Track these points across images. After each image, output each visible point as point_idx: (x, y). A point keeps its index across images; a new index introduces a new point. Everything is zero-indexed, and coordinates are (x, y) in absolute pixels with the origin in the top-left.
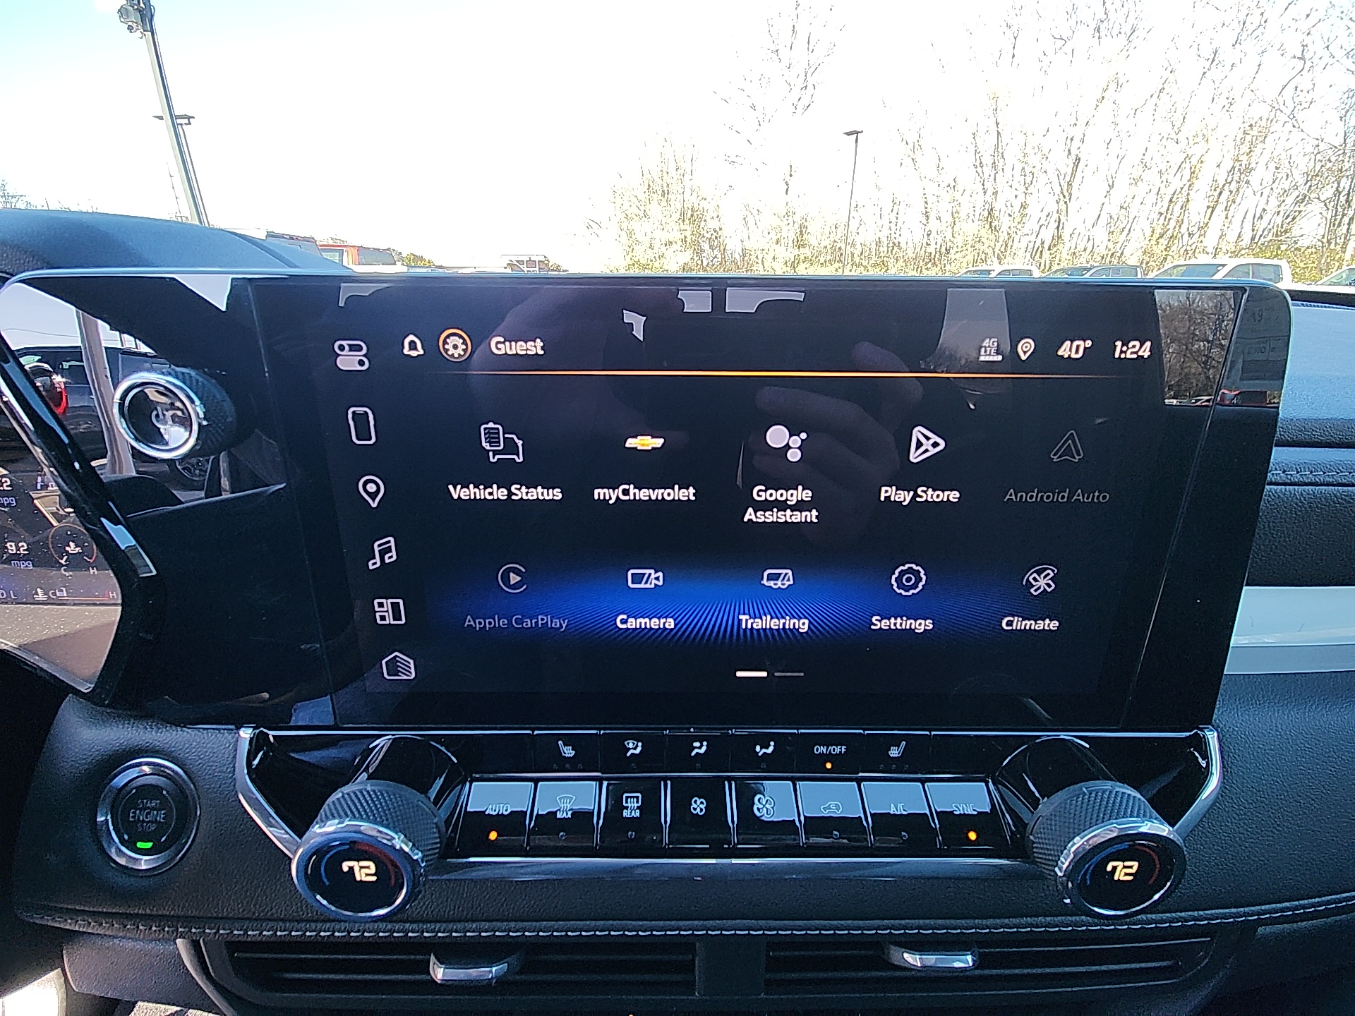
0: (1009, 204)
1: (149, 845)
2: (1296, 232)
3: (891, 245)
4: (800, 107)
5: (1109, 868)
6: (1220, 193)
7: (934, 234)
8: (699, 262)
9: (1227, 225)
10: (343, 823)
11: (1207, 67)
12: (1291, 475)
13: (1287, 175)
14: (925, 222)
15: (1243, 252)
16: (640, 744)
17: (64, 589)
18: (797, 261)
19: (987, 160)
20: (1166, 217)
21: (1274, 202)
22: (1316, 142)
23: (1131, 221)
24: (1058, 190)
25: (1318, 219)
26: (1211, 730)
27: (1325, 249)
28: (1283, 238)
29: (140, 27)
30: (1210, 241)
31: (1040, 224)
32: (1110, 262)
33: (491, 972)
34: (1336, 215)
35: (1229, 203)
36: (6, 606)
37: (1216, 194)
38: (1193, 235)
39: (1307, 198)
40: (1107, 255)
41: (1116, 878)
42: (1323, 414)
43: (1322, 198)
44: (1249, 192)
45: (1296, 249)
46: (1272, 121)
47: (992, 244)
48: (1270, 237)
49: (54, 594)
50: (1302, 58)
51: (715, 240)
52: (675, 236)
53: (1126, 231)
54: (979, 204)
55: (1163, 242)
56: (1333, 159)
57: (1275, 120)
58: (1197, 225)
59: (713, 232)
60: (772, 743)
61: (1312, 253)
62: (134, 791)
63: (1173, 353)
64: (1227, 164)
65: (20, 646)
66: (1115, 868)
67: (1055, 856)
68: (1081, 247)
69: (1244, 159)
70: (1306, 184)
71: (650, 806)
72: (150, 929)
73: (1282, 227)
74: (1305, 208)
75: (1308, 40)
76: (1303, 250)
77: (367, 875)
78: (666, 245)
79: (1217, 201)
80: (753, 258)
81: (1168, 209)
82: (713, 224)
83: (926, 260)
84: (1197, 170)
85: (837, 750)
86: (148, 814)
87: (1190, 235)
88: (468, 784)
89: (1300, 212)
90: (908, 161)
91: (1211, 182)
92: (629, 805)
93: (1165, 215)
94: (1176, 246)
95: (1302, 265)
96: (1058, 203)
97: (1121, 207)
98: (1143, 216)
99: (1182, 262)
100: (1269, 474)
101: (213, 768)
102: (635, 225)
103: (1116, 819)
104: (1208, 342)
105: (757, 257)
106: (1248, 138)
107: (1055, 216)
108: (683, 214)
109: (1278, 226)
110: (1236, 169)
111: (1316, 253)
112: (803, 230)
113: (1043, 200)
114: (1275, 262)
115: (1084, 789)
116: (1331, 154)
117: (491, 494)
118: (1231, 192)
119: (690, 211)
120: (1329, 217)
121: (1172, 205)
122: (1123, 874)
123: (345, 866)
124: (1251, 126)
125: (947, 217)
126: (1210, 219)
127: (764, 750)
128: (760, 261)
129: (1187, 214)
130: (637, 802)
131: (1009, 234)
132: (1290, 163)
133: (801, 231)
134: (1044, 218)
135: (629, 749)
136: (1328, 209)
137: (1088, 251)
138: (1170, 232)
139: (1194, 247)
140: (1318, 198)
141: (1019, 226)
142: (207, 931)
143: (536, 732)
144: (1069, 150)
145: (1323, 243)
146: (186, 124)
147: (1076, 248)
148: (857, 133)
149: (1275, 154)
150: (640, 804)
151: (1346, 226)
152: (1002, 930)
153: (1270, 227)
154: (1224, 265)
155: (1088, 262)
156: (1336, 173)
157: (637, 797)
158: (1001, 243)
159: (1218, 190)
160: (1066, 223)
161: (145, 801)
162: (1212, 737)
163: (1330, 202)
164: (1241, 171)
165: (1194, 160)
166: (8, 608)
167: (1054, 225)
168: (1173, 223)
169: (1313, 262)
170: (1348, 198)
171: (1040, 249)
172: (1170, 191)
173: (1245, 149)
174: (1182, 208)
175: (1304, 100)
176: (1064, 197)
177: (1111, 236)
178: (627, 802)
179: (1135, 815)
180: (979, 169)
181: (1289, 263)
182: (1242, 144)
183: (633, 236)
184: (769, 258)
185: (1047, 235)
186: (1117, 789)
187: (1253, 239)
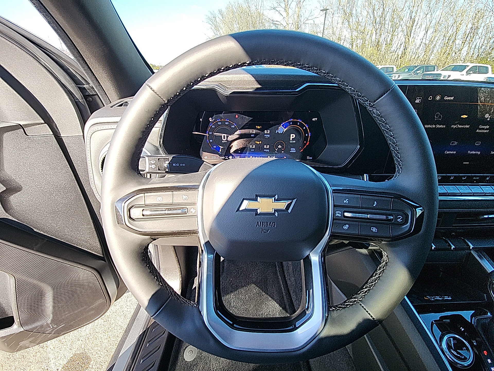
9: (469, 50)
15: (474, 61)
16: (441, 177)
19: (378, 21)
24: (406, 33)
28: (489, 56)
30: (463, 56)
35: (470, 41)
37: (466, 37)
40: (423, 61)
44: (477, 37)
48: (484, 55)
54: (374, 39)
58: (458, 49)
60: (466, 177)
64: (470, 26)
69: (476, 24)
73: (488, 52)
79: (466, 40)
84: (459, 27)
85: (478, 179)
91: (464, 33)
93: (446, 44)
94: (450, 57)
96: (405, 39)
97: (430, 41)
106: (477, 16)
107: (404, 44)
110: (473, 28)
117: (432, 126)
118: (471, 37)
121: (449, 41)
124: (478, 12)
126: (463, 47)
129: (454, 45)
134: (399, 45)
139: (456, 58)
148: (326, 10)
149: (487, 23)
154: (468, 66)
160: (408, 47)
165: (458, 23)
167: (402, 48)
168: (449, 48)
172: (449, 35)
174: (453, 42)
176: (408, 36)
180: (374, 25)
181: (491, 66)
182: (475, 18)
185: (400, 52)
187: (478, 56)
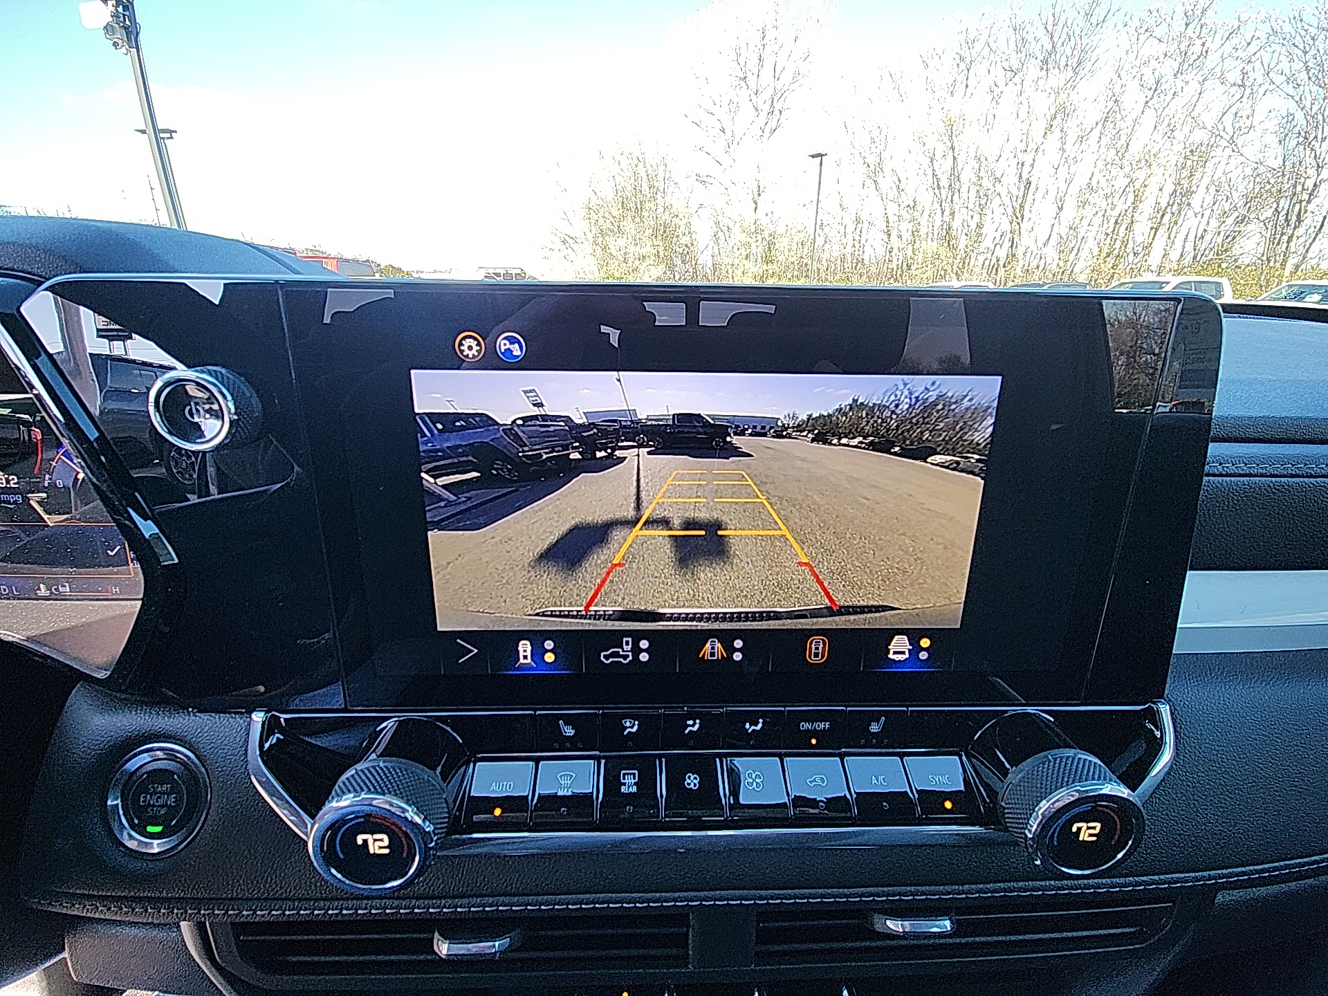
0: (965, 224)
1: (158, 829)
2: (1236, 250)
3: (855, 261)
4: (767, 130)
5: (1074, 829)
6: (1163, 215)
7: (895, 251)
8: (672, 276)
9: (1170, 245)
10: (359, 796)
11: (1149, 97)
12: (1227, 467)
13: (1227, 197)
14: (886, 240)
15: (1185, 270)
16: (637, 723)
17: (67, 585)
18: (765, 276)
19: (944, 182)
20: (1112, 238)
21: (1214, 223)
22: (1256, 166)
23: (1079, 241)
24: (1010, 211)
25: (1257, 238)
26: (1164, 704)
27: (1264, 266)
28: (1223, 256)
29: (125, 44)
30: (1155, 258)
31: (995, 242)
32: (1061, 279)
33: (494, 946)
34: (1275, 234)
35: (1172, 225)
36: (8, 601)
37: (1159, 216)
38: (1138, 254)
39: (1247, 219)
40: (1058, 272)
41: (1081, 839)
42: (1255, 413)
43: (1262, 219)
44: (1191, 213)
45: (1237, 267)
46: (1212, 146)
47: (951, 261)
48: (1211, 256)
49: (57, 590)
50: (1243, 86)
51: (687, 256)
52: (648, 250)
53: (1076, 249)
54: (938, 224)
55: (1111, 260)
56: (1272, 181)
57: (1215, 145)
58: (1141, 245)
59: (684, 247)
60: (761, 721)
61: (1252, 271)
62: (145, 776)
63: (1122, 365)
64: (1169, 188)
65: (28, 638)
66: (1079, 829)
67: (1025, 819)
68: (1034, 264)
69: (1185, 183)
70: (1245, 205)
71: (646, 783)
72: (159, 912)
73: (1222, 247)
74: (1245, 228)
75: (1249, 68)
76: (1243, 267)
77: (380, 848)
78: (639, 259)
79: (1160, 223)
80: (724, 272)
81: (1114, 230)
82: (685, 240)
83: (889, 276)
84: (1140, 193)
85: (822, 726)
86: (159, 797)
87: (1135, 254)
88: (472, 764)
89: (1240, 232)
90: (869, 182)
91: (1153, 205)
92: (626, 781)
93: (1111, 235)
94: (1122, 264)
95: (1242, 282)
96: (1011, 224)
97: (1071, 228)
98: (1091, 236)
99: (1128, 280)
100: (1206, 467)
101: (226, 751)
102: (610, 240)
103: (1080, 782)
104: (1155, 355)
105: (727, 272)
106: (1189, 163)
107: (1009, 235)
108: (656, 230)
109: (1218, 245)
110: (1178, 193)
111: (1255, 270)
112: (771, 245)
113: (997, 222)
114: (1216, 279)
115: (1050, 757)
116: (1270, 176)
118: (1173, 214)
119: (662, 227)
120: (1268, 236)
121: (1118, 226)
122: (1087, 835)
123: (360, 839)
124: (1192, 151)
125: (907, 236)
126: (1153, 239)
127: (753, 727)
128: (730, 276)
129: (1131, 236)
130: (634, 778)
131: (966, 252)
132: (1229, 186)
133: (769, 248)
134: (998, 238)
135: (627, 728)
136: (1267, 228)
137: (1041, 269)
138: (1116, 252)
139: (1139, 265)
140: (1258, 219)
141: (976, 245)
142: (216, 912)
143: (538, 713)
144: (1020, 174)
145: (1262, 261)
146: (168, 138)
147: (1029, 266)
148: (821, 155)
149: (1216, 177)
150: (637, 780)
151: (1285, 245)
152: (977, 895)
153: (1211, 246)
154: (1168, 283)
155: (1040, 279)
156: (1275, 194)
157: (634, 774)
158: (959, 261)
159: (1161, 213)
160: (1019, 242)
161: (156, 785)
162: (1165, 710)
163: (1269, 222)
164: (1182, 195)
165: (1138, 185)
166: (10, 604)
167: (1007, 244)
168: (1118, 243)
169: (1254, 279)
170: (1287, 217)
171: (996, 266)
172: (1116, 213)
173: (1185, 173)
174: (1127, 229)
175: (1244, 126)
176: (1017, 218)
177: (1061, 255)
178: (624, 779)
179: (1096, 778)
180: (937, 191)
181: (1230, 280)
182: (1183, 168)
183: (608, 251)
184: (739, 272)
185: (1002, 253)
186: (1079, 756)
187: (1195, 258)
